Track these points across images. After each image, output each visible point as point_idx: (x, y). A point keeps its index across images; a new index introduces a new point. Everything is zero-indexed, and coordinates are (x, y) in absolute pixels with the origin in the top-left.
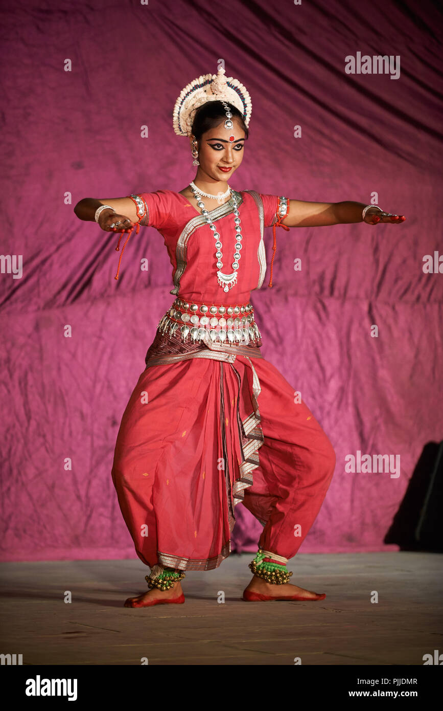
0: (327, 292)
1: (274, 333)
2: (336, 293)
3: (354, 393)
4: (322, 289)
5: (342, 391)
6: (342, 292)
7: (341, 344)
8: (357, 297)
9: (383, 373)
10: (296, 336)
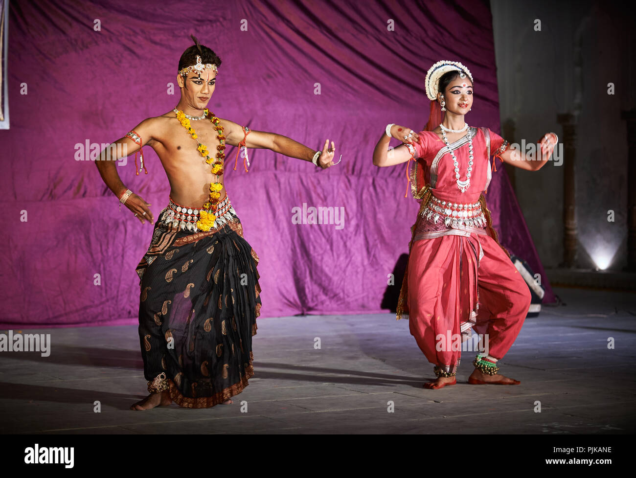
0: (350, 172)
1: (322, 195)
2: (355, 173)
3: (364, 227)
4: (348, 171)
5: (358, 226)
6: (359, 172)
7: (357, 200)
8: (367, 175)
9: (380, 216)
10: (333, 197)
